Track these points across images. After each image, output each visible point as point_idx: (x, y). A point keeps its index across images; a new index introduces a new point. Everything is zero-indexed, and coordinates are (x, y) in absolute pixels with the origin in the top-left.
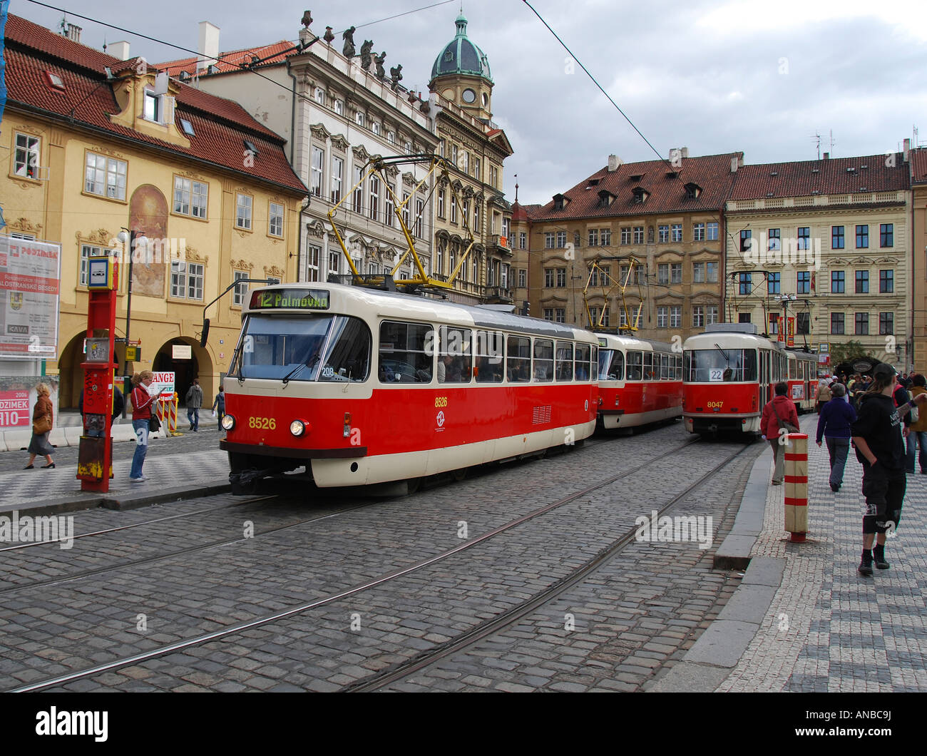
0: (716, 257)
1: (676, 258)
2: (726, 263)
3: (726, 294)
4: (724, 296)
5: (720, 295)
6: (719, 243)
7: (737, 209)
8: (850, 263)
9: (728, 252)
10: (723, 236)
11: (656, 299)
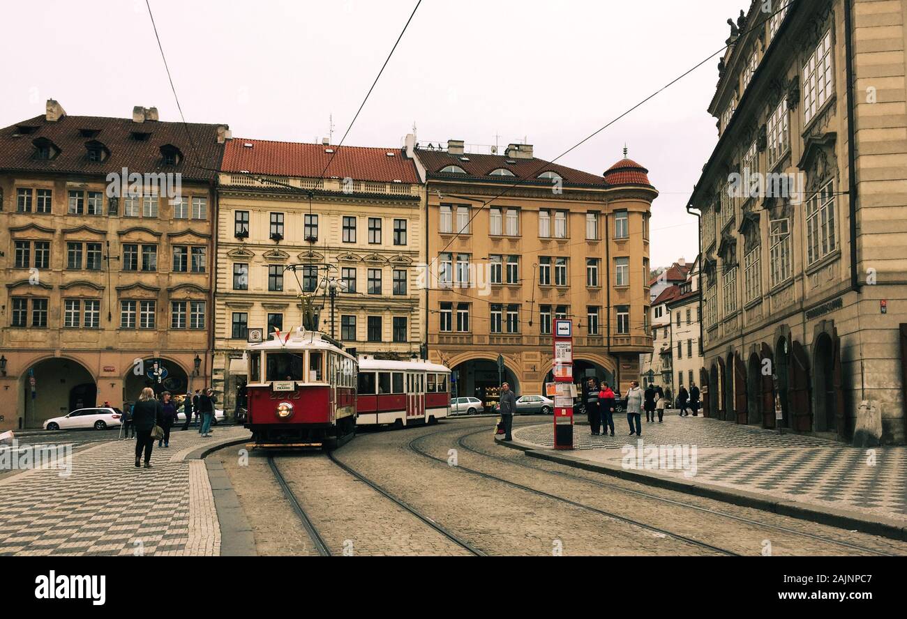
0: (204, 241)
1: (149, 238)
2: (217, 249)
3: (216, 288)
4: (213, 291)
5: (208, 288)
6: (208, 224)
7: (232, 184)
8: (362, 259)
9: (220, 236)
10: (213, 215)
11: (119, 290)
